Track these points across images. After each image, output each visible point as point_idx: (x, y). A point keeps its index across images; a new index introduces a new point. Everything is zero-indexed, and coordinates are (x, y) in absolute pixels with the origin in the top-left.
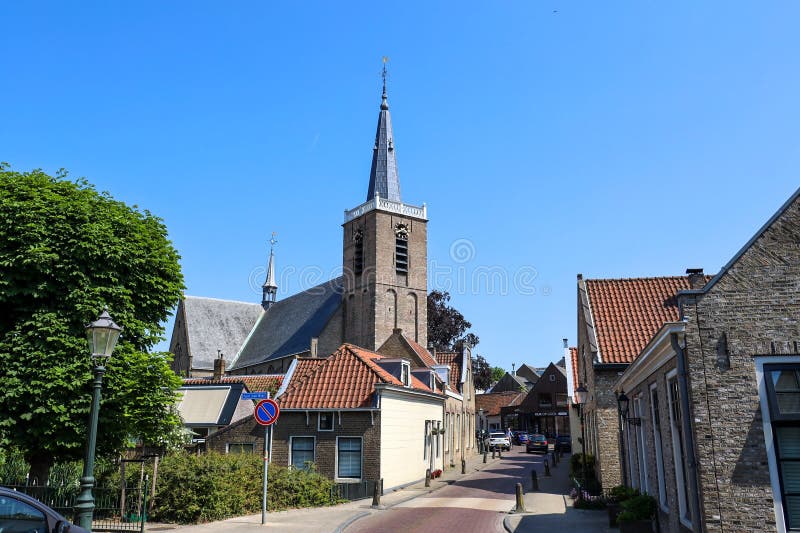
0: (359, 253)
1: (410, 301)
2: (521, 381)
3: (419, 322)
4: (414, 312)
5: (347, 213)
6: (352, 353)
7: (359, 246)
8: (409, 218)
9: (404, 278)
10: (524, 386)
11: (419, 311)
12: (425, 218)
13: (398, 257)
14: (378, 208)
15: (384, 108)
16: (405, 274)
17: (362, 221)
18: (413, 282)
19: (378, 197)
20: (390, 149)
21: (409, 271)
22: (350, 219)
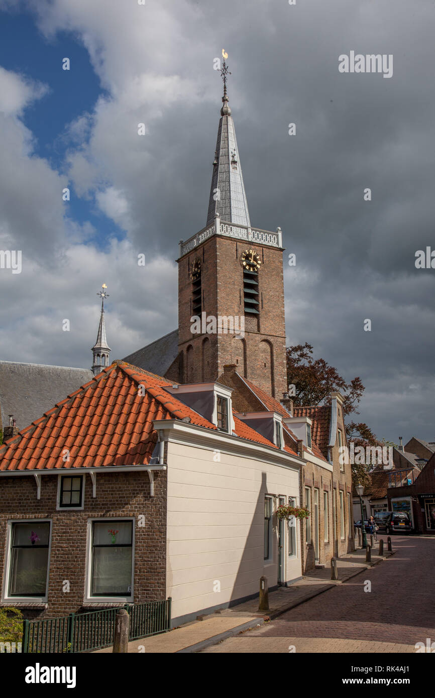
0: (197, 293)
1: (264, 351)
2: (411, 457)
3: (277, 378)
4: (269, 365)
5: (183, 245)
6: (125, 374)
7: (197, 283)
8: (260, 245)
9: (255, 320)
10: (414, 463)
11: (275, 363)
12: (281, 246)
13: (247, 295)
14: (218, 232)
15: (224, 113)
16: (256, 316)
17: (200, 252)
18: (267, 326)
19: (218, 220)
20: (234, 162)
21: (262, 313)
22: (186, 251)
